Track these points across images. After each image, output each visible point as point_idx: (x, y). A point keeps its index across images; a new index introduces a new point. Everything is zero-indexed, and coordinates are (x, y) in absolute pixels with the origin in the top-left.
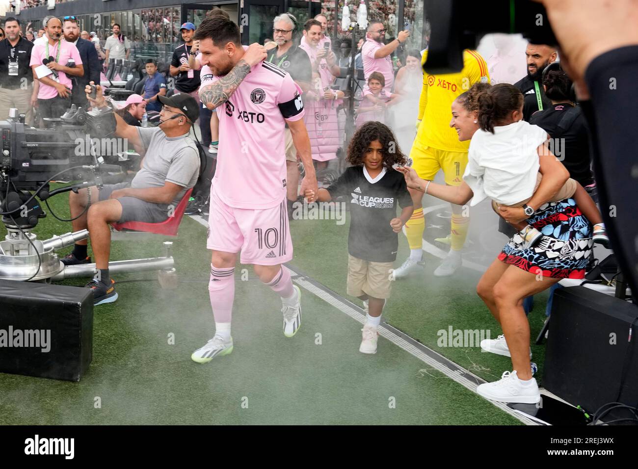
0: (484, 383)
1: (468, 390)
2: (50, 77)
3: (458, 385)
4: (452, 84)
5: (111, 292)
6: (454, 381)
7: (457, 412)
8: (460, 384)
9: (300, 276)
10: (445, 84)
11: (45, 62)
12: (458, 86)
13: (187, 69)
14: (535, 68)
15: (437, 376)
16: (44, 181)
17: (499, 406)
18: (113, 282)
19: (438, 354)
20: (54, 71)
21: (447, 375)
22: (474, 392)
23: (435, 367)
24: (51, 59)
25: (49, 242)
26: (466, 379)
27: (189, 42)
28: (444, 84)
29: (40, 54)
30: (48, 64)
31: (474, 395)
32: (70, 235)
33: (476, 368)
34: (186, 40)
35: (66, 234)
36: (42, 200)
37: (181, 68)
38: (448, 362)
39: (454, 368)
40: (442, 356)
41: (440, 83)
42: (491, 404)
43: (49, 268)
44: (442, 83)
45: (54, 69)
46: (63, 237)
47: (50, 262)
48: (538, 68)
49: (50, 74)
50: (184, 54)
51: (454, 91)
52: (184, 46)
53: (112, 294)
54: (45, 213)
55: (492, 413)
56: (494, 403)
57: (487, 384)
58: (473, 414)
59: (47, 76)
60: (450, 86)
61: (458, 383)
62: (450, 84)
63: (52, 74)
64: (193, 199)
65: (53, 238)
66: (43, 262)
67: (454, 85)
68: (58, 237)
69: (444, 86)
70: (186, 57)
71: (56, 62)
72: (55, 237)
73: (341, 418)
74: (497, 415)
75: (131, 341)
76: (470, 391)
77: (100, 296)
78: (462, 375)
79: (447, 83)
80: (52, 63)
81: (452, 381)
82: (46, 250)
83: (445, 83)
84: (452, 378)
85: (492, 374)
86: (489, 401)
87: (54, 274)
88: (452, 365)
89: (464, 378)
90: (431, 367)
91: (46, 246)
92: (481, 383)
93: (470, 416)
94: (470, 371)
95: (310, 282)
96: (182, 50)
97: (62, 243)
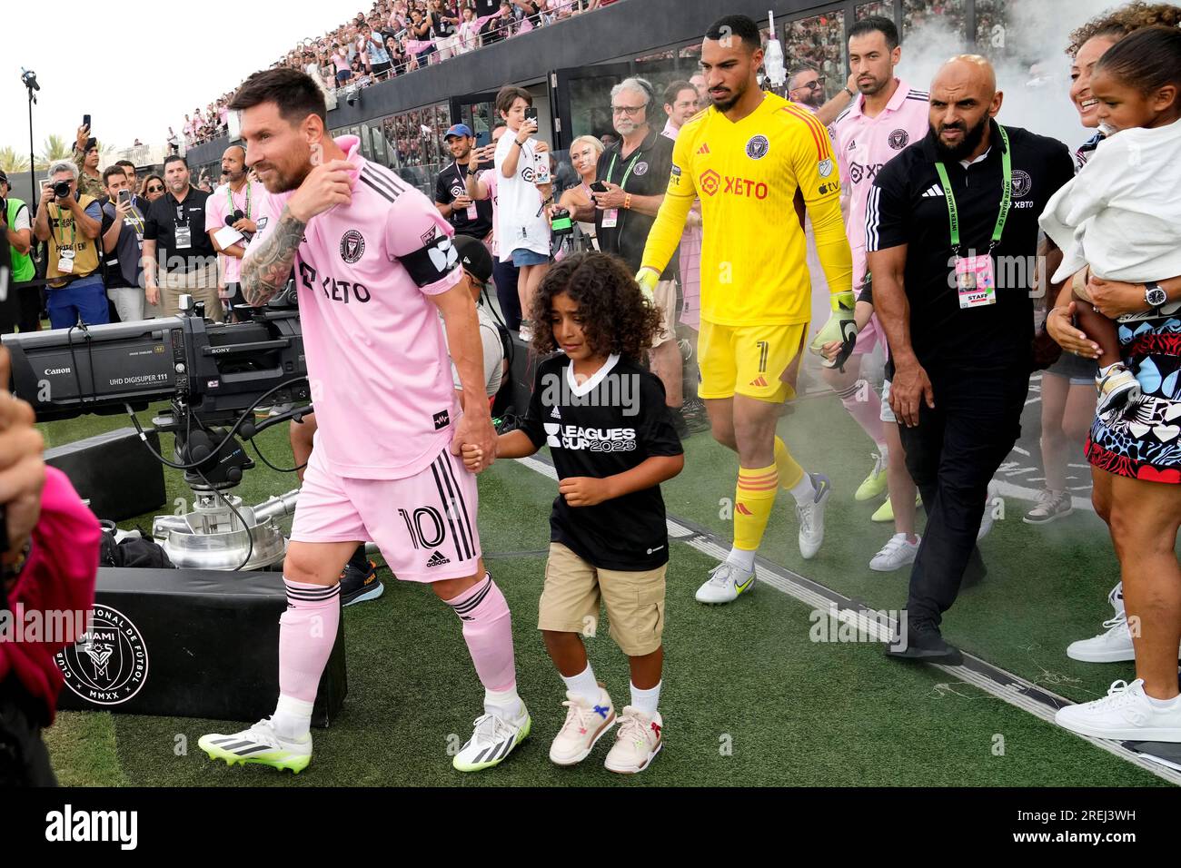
0: (1070, 705)
1: (1037, 718)
2: (241, 244)
3: (1017, 710)
4: (757, 182)
5: (371, 583)
6: (1006, 703)
7: (1017, 760)
8: (1019, 708)
9: (698, 534)
10: (741, 187)
11: (230, 221)
12: (770, 187)
13: (465, 205)
14: (962, 133)
15: (971, 696)
16: (246, 409)
17: (1105, 748)
18: (374, 565)
19: (970, 656)
20: (246, 234)
21: (992, 693)
22: (1050, 721)
23: (965, 679)
24: (239, 215)
25: (264, 507)
26: (1030, 699)
27: (461, 157)
28: (737, 186)
29: (219, 211)
30: (234, 224)
31: (1050, 728)
32: (296, 493)
33: (1050, 678)
34: (456, 155)
35: (290, 493)
36: (245, 439)
37: (455, 204)
38: (992, 670)
39: (1005, 681)
40: (978, 659)
41: (730, 185)
42: (1087, 743)
43: (267, 549)
44: (734, 185)
45: (245, 231)
46: (284, 498)
47: (267, 540)
48: (969, 131)
49: (240, 241)
50: (456, 181)
51: (761, 198)
52: (455, 164)
53: (374, 585)
54: (253, 461)
55: (1091, 760)
56: (1094, 743)
57: (1075, 707)
58: (1050, 762)
59: (234, 244)
60: (753, 188)
61: (1014, 707)
62: (753, 183)
63: (243, 239)
64: (500, 421)
65: (268, 502)
66: (256, 540)
67: (762, 184)
68: (277, 498)
69: (739, 190)
70: (460, 184)
71: (247, 216)
72: (272, 498)
73: (788, 773)
74: (1102, 764)
75: (410, 659)
76: (1042, 720)
77: (354, 590)
78: (1021, 691)
79: (745, 181)
80: (242, 221)
81: (1003, 702)
82: (259, 521)
83: (740, 183)
84: (1002, 698)
85: (1086, 688)
86: (1081, 736)
87: (276, 559)
88: (1002, 675)
89: (1027, 697)
90: (959, 680)
91: (258, 515)
92: (1062, 705)
93: (1044, 765)
94: (1038, 684)
95: (715, 543)
96: (451, 174)
97: (285, 507)
